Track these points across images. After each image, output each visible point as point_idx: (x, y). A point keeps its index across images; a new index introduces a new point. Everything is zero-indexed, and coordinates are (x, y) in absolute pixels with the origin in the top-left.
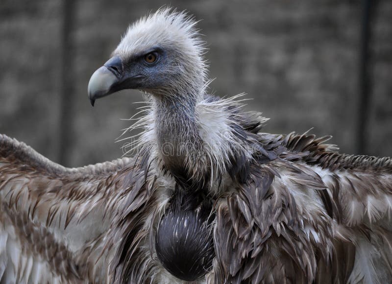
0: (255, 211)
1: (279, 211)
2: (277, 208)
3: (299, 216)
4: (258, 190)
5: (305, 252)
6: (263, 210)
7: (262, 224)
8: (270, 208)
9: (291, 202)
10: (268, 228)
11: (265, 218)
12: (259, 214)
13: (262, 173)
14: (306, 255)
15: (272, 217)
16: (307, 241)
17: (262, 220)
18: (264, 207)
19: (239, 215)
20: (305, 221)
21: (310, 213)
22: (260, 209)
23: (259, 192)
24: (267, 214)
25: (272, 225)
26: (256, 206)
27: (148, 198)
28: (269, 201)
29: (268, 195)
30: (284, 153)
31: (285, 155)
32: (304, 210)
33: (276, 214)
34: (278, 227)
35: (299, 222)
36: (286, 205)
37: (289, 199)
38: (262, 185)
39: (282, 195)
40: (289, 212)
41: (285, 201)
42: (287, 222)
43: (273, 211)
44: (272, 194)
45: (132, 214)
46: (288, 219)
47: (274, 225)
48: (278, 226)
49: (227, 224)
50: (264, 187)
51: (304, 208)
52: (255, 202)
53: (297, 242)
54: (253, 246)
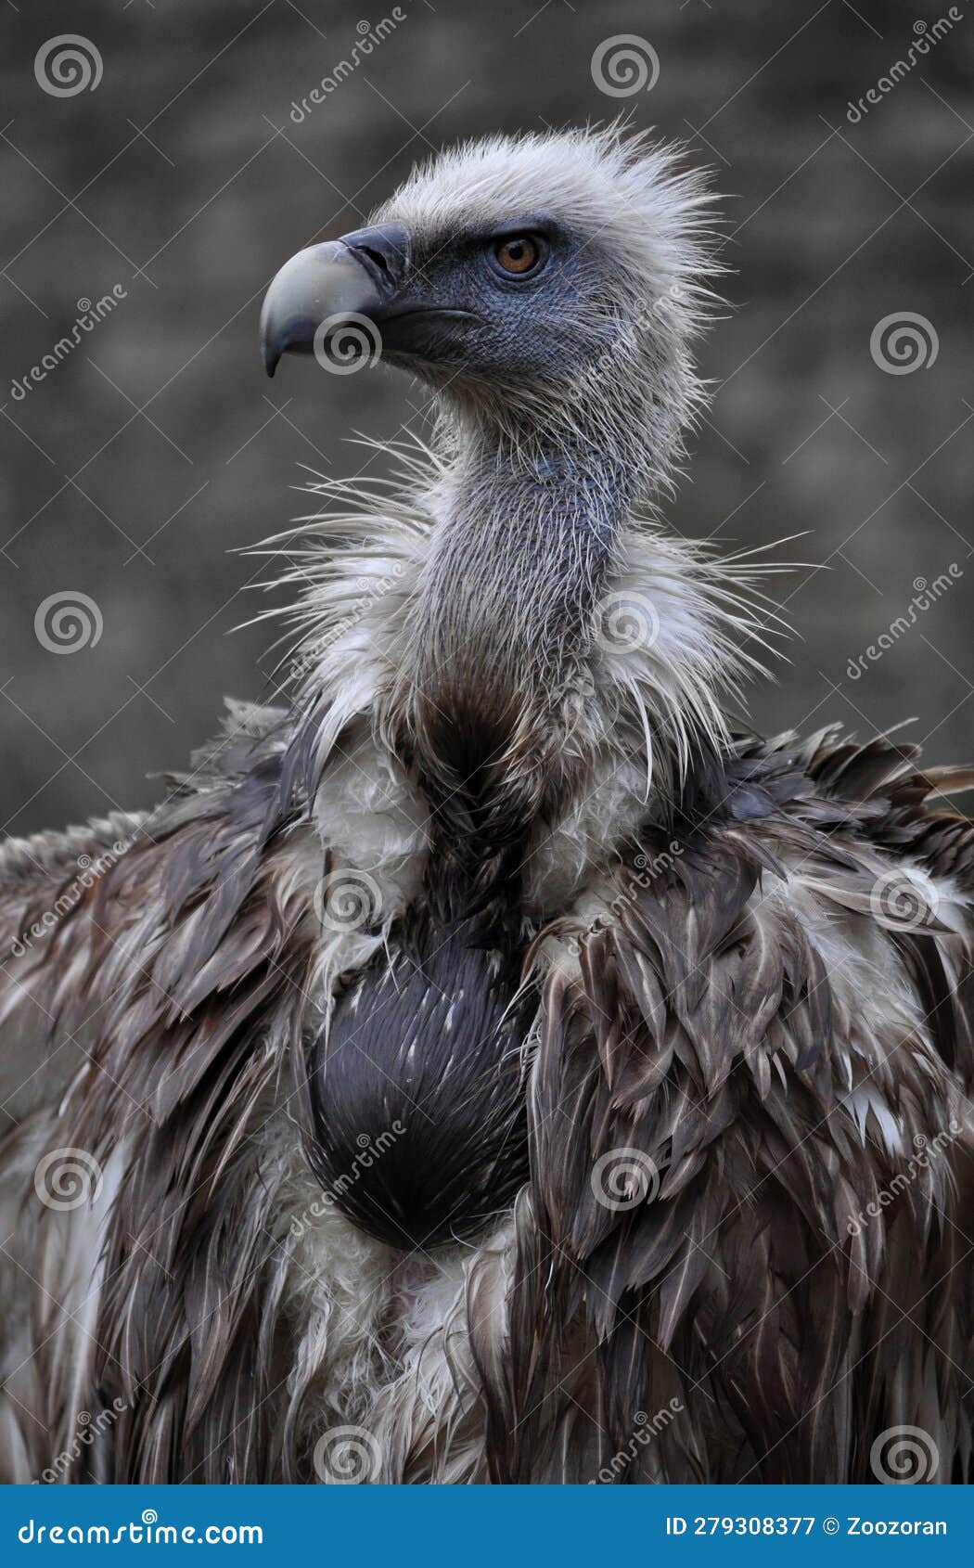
0: (680, 993)
1: (769, 1005)
2: (763, 992)
3: (837, 1041)
4: (697, 915)
5: (844, 1185)
6: (711, 994)
7: (705, 1045)
8: (737, 990)
9: (813, 978)
10: (726, 1062)
11: (718, 1028)
12: (695, 1008)
13: (716, 857)
14: (848, 1198)
15: (742, 1024)
16: (854, 1146)
17: (704, 1030)
18: (715, 986)
19: (621, 1009)
20: (859, 1063)
21: (878, 1037)
22: (699, 987)
23: (700, 925)
24: (724, 1011)
25: (742, 1055)
26: (684, 972)
27: (278, 942)
28: (733, 962)
29: (733, 940)
30: (798, 798)
31: (798, 803)
32: (854, 1020)
33: (759, 1016)
34: (762, 1066)
35: (836, 1064)
36: (797, 989)
37: (806, 966)
38: (711, 901)
39: (784, 948)
40: (804, 1019)
41: (791, 971)
42: (793, 1051)
43: (747, 1001)
44: (748, 939)
45: (216, 1003)
46: (800, 1043)
47: (748, 1055)
48: (763, 1062)
49: (579, 1053)
50: (721, 909)
51: (856, 1009)
52: (682, 961)
53: (820, 1144)
54: (669, 1153)
